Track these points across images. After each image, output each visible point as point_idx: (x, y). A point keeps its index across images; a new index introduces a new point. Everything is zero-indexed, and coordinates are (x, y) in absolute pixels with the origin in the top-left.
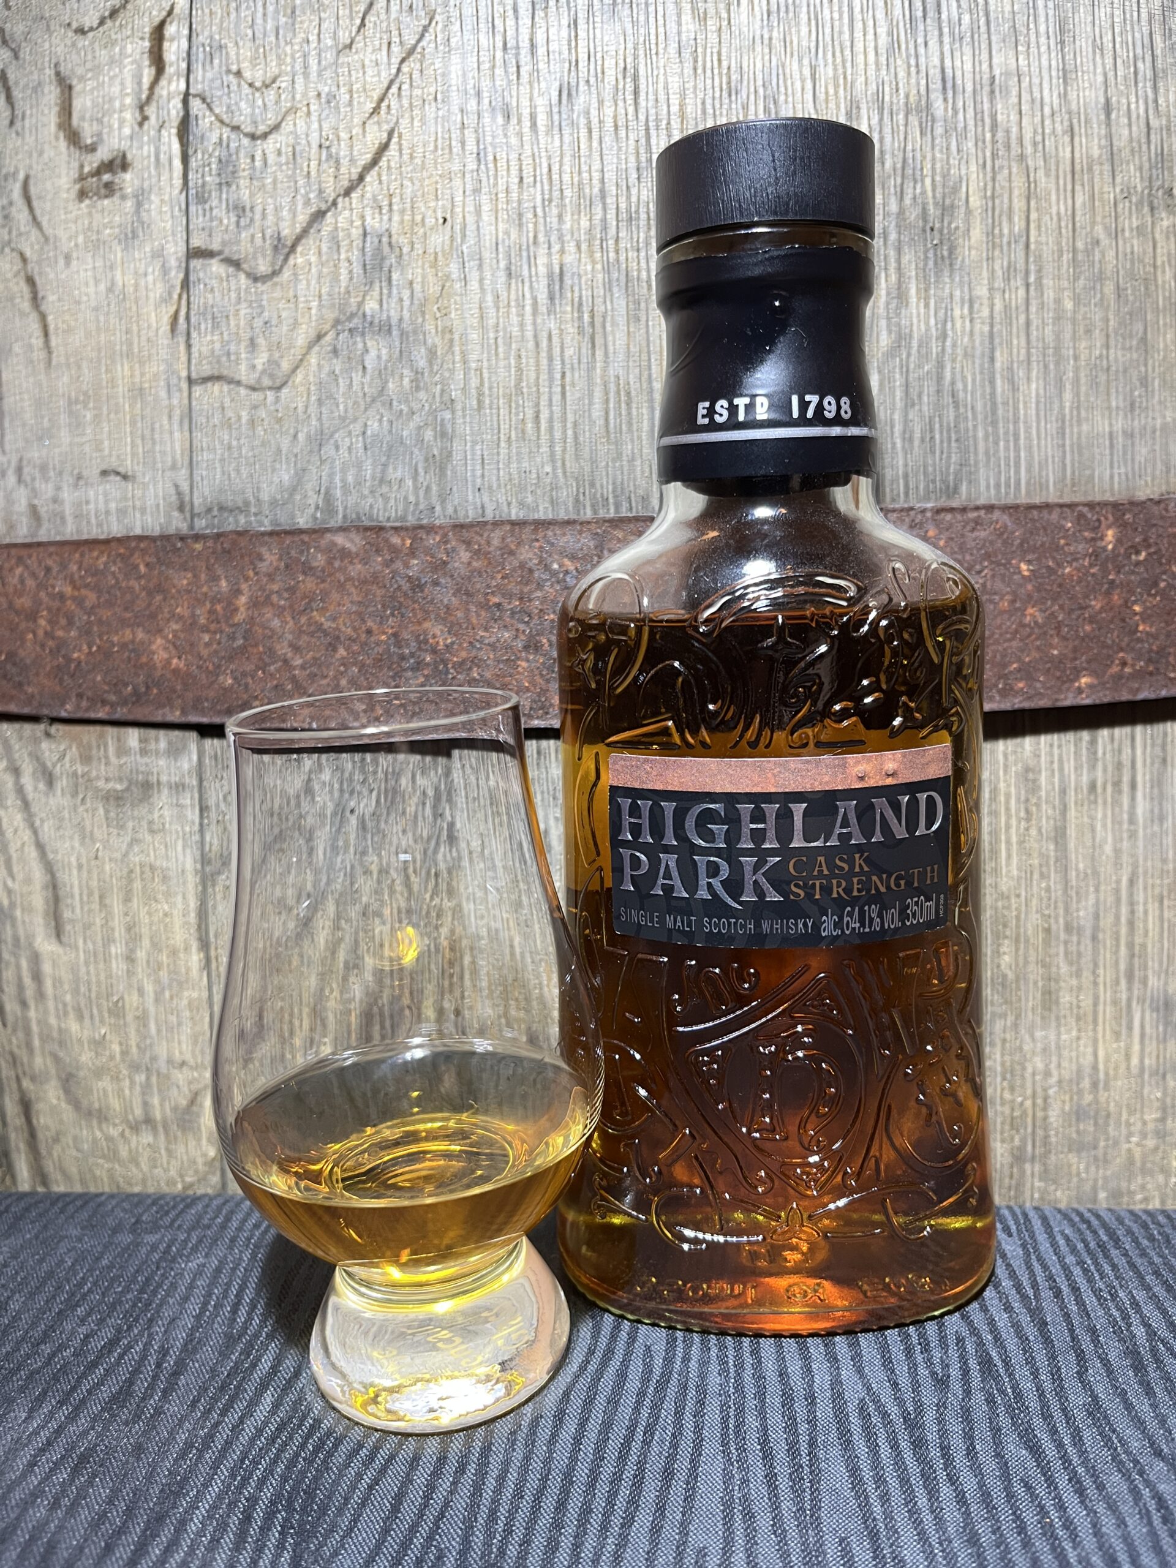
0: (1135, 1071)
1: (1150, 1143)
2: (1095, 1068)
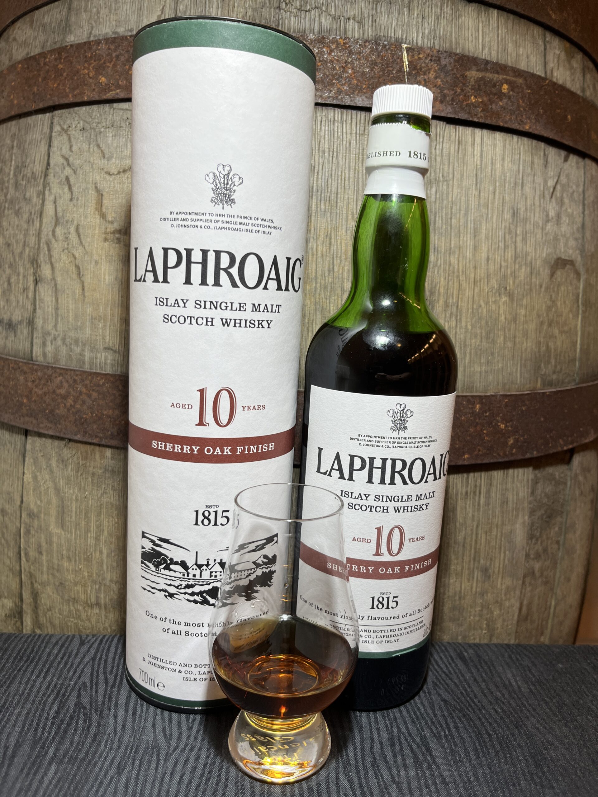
0: (474, 592)
1: (477, 618)
2: (460, 592)
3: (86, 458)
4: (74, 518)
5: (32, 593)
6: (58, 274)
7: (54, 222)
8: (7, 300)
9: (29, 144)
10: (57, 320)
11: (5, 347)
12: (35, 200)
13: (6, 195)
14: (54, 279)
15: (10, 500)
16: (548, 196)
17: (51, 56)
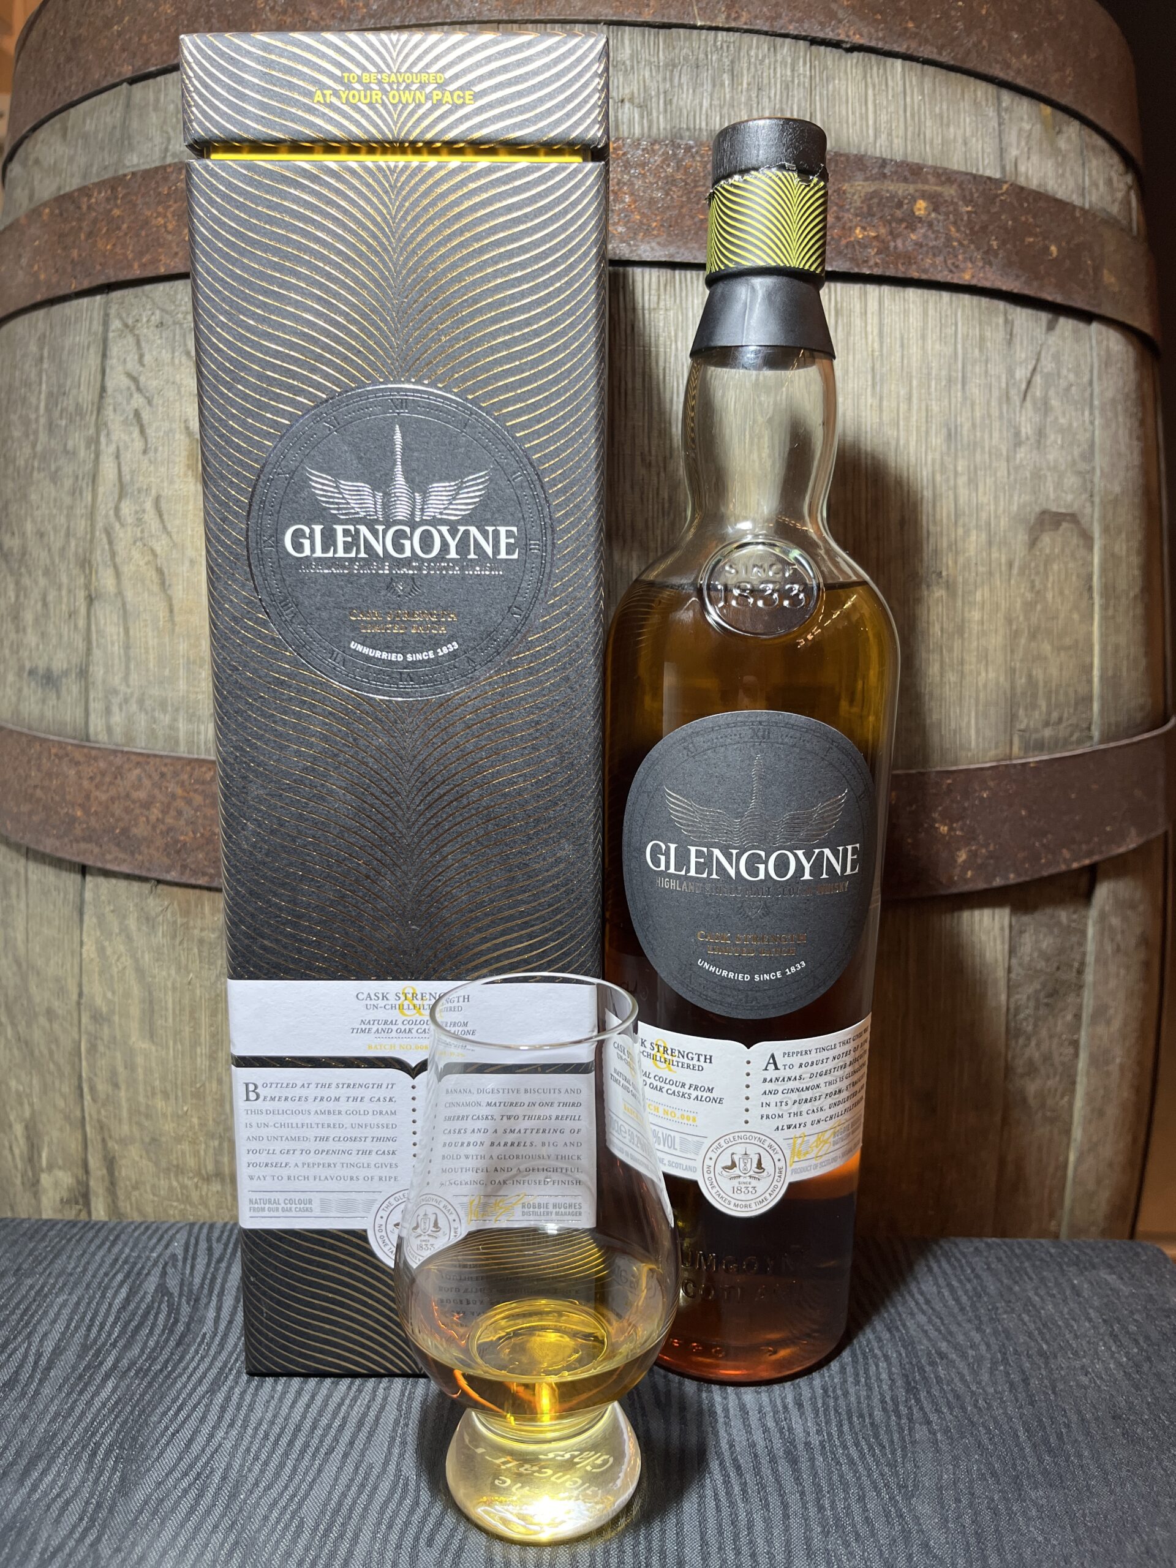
3: (186, 913)
4: (170, 1020)
5: (105, 1158)
6: (127, 584)
7: (116, 491)
8: (43, 634)
9: (70, 352)
10: (127, 668)
11: (42, 717)
12: (82, 453)
13: (34, 445)
14: (120, 593)
15: (61, 992)
16: (1016, 399)
17: (100, 193)
